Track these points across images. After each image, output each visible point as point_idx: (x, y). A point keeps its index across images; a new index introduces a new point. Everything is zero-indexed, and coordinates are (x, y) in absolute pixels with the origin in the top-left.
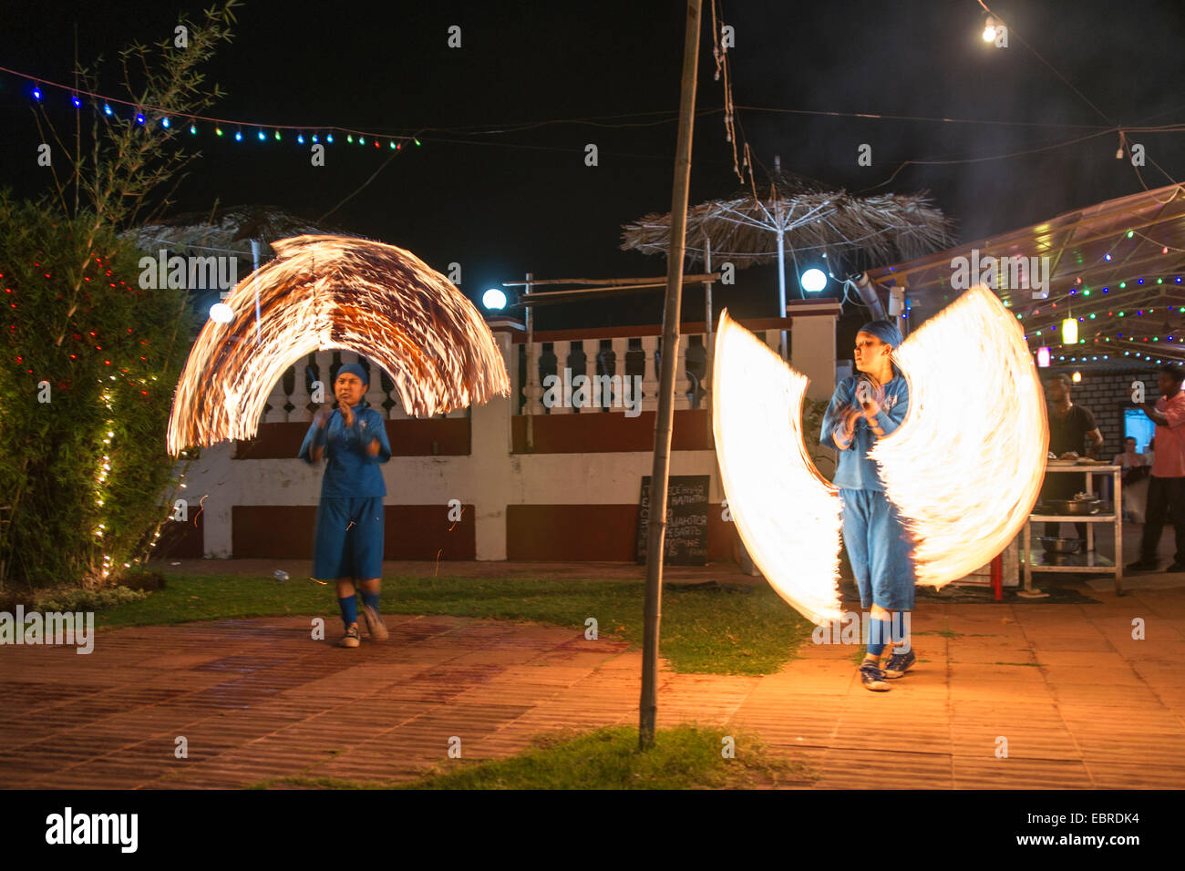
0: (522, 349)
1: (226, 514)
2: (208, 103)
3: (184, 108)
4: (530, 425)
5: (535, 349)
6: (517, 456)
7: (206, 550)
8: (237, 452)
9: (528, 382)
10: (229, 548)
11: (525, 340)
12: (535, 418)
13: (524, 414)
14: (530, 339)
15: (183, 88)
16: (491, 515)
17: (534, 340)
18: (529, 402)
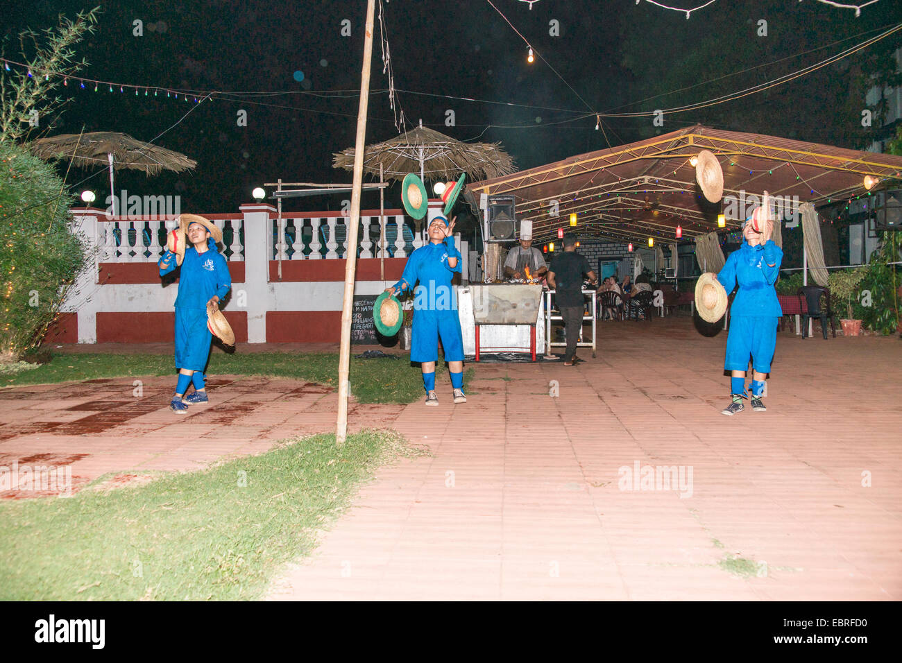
0: (275, 222)
1: (92, 317)
2: (78, 69)
3: (61, 70)
4: (280, 265)
5: (283, 223)
6: (272, 283)
7: (80, 339)
8: (99, 280)
9: (279, 241)
10: (95, 337)
11: (277, 217)
12: (283, 262)
13: (276, 259)
14: (280, 216)
15: (61, 59)
16: (257, 317)
17: (282, 217)
18: (279, 252)
